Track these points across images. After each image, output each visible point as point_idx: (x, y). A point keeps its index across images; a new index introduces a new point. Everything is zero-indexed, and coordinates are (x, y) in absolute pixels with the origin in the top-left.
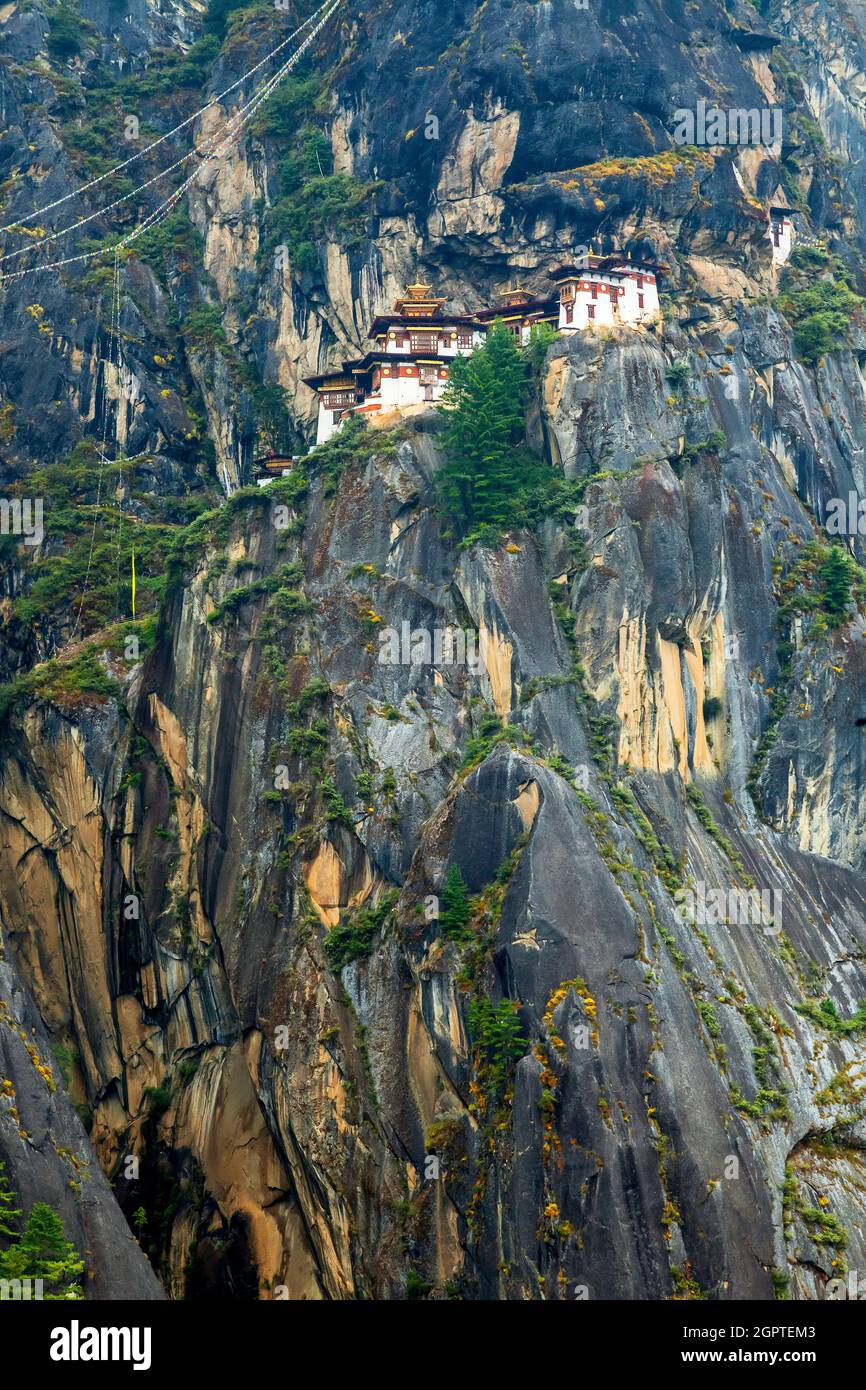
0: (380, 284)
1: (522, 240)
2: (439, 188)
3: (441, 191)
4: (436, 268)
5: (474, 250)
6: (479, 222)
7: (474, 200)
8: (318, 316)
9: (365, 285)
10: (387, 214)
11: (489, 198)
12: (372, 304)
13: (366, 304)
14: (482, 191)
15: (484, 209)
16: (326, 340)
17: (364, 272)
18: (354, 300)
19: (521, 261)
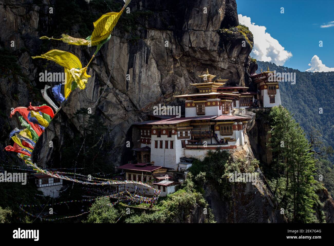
0: (147, 63)
1: (226, 56)
2: (190, 22)
3: (191, 24)
4: (177, 60)
5: (198, 55)
6: (209, 44)
7: (207, 33)
8: (94, 70)
9: (138, 62)
10: (154, 28)
11: (215, 33)
12: (140, 72)
13: (137, 71)
14: (211, 29)
15: (211, 37)
16: (97, 84)
17: (138, 55)
18: (129, 68)
19: (222, 65)
